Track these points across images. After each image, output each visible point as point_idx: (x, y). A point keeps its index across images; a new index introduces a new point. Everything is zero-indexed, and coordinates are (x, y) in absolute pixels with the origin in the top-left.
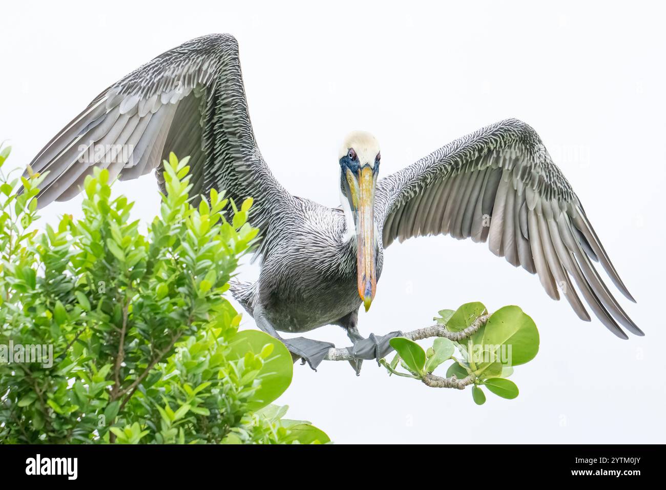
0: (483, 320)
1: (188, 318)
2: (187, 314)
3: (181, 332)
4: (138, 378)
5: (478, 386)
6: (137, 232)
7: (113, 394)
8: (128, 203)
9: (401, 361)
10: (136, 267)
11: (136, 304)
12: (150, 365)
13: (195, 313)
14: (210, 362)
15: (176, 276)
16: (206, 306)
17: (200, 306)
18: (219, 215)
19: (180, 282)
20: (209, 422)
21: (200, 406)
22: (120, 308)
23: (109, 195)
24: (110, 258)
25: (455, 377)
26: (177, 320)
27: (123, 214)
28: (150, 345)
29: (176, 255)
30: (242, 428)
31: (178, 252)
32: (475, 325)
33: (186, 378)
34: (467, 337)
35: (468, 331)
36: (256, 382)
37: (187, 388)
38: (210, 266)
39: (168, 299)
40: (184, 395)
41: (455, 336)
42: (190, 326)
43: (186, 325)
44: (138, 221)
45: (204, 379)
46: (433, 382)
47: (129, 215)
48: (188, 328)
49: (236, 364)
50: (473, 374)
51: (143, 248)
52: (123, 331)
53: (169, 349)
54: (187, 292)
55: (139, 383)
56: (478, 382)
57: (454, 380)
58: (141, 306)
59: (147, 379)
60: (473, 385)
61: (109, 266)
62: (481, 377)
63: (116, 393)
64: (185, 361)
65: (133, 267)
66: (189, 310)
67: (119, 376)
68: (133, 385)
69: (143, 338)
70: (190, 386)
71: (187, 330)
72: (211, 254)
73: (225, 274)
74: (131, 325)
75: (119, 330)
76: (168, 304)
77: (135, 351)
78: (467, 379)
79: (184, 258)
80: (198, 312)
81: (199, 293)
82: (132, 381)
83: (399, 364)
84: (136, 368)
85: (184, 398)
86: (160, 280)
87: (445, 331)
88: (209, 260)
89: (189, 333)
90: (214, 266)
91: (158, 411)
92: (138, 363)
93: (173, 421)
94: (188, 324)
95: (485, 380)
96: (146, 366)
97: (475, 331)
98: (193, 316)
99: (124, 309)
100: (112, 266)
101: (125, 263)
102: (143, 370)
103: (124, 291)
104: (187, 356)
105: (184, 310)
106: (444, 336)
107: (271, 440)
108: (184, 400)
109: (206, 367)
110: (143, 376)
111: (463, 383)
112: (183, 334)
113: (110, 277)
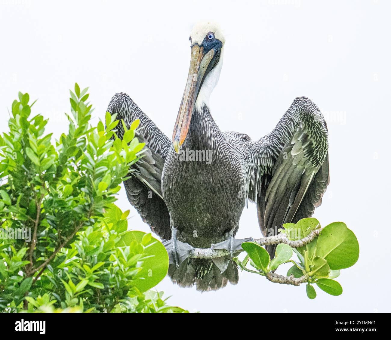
0: (317, 233)
1: (88, 212)
2: (87, 208)
3: (83, 223)
4: (47, 259)
5: (311, 284)
6: (50, 143)
7: (28, 272)
8: (44, 119)
9: (250, 261)
10: (48, 170)
11: (48, 200)
12: (56, 250)
13: (94, 208)
14: (104, 247)
15: (78, 180)
16: (103, 202)
17: (97, 202)
18: (113, 132)
19: (81, 184)
20: (103, 294)
21: (96, 281)
22: (34, 204)
23: (29, 113)
24: (28, 163)
25: (292, 276)
26: (79, 214)
27: (39, 129)
28: (57, 234)
29: (78, 163)
30: (129, 300)
31: (80, 161)
32: (310, 236)
33: (85, 260)
34: (304, 245)
35: (305, 241)
36: (139, 263)
37: (86, 267)
38: (106, 171)
39: (72, 197)
40: (83, 273)
41: (294, 244)
42: (89, 218)
43: (87, 217)
44: (52, 134)
45: (99, 260)
46: (275, 279)
47: (44, 129)
48: (88, 220)
49: (124, 249)
50: (307, 274)
51: (54, 156)
52: (37, 222)
53: (72, 237)
54: (88, 192)
55: (48, 263)
56: (311, 281)
57: (291, 278)
58: (51, 202)
59: (54, 261)
60: (307, 283)
61: (26, 170)
62: (314, 277)
63: (29, 271)
64: (85, 246)
65: (45, 171)
66: (89, 205)
67: (33, 257)
68: (44, 265)
69: (52, 227)
70: (88, 265)
71: (87, 221)
72: (107, 162)
73: (118, 178)
74: (43, 217)
75: (33, 220)
76: (72, 201)
77: (45, 238)
78: (302, 278)
79: (86, 164)
80: (96, 207)
81: (97, 192)
82: (42, 262)
83: (249, 263)
84: (46, 251)
85: (84, 275)
86: (65, 183)
87: (287, 239)
88: (106, 167)
89: (89, 224)
90: (109, 171)
91: (63, 285)
92: (47, 248)
93: (74, 293)
94: (88, 217)
95: (317, 279)
96: (54, 250)
97: (311, 241)
98: (92, 211)
99: (38, 204)
100: (29, 169)
101: (40, 167)
102: (52, 253)
103: (39, 189)
104: (86, 242)
105: (85, 205)
106: (286, 243)
107: (151, 310)
108: (84, 277)
109: (101, 251)
110: (51, 258)
111: (298, 281)
112: (84, 225)
113: (27, 178)
